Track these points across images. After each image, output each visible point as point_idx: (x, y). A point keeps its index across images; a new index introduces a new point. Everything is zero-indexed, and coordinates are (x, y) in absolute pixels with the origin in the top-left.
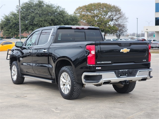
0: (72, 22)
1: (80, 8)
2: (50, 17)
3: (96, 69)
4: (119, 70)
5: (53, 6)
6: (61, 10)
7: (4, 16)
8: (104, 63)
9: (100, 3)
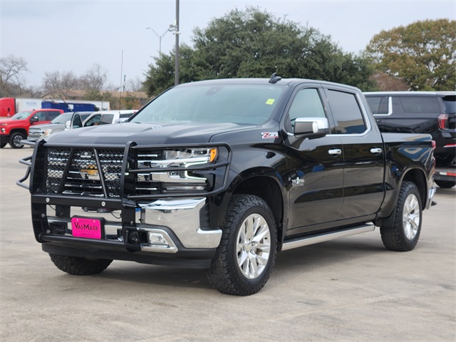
0: (348, 77)
1: (385, 35)
2: (284, 61)
5: (297, 30)
6: (319, 41)
7: (158, 56)
9: (445, 20)
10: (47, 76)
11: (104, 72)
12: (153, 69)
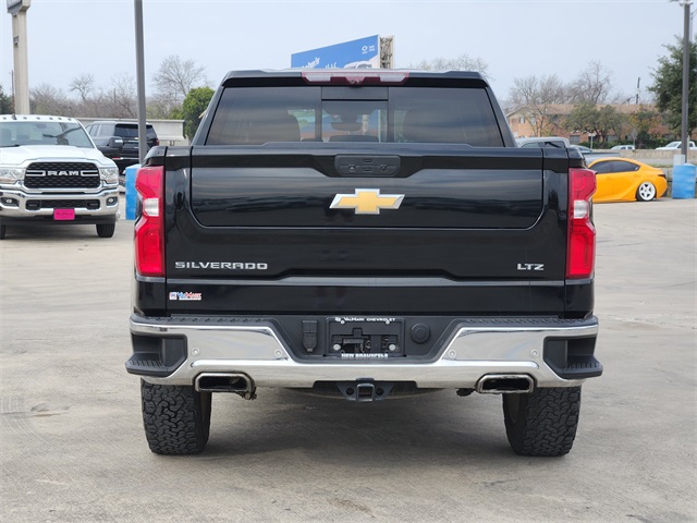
3: (171, 298)
4: (328, 318)
8: (220, 270)
10: (518, 85)
11: (606, 74)
12: (667, 66)
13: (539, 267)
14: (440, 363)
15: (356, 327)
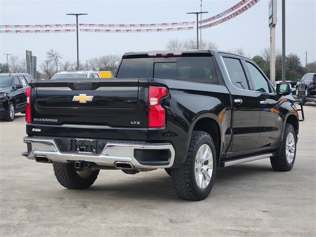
8: (45, 121)
13: (138, 123)
14: (101, 156)
15: (83, 142)
